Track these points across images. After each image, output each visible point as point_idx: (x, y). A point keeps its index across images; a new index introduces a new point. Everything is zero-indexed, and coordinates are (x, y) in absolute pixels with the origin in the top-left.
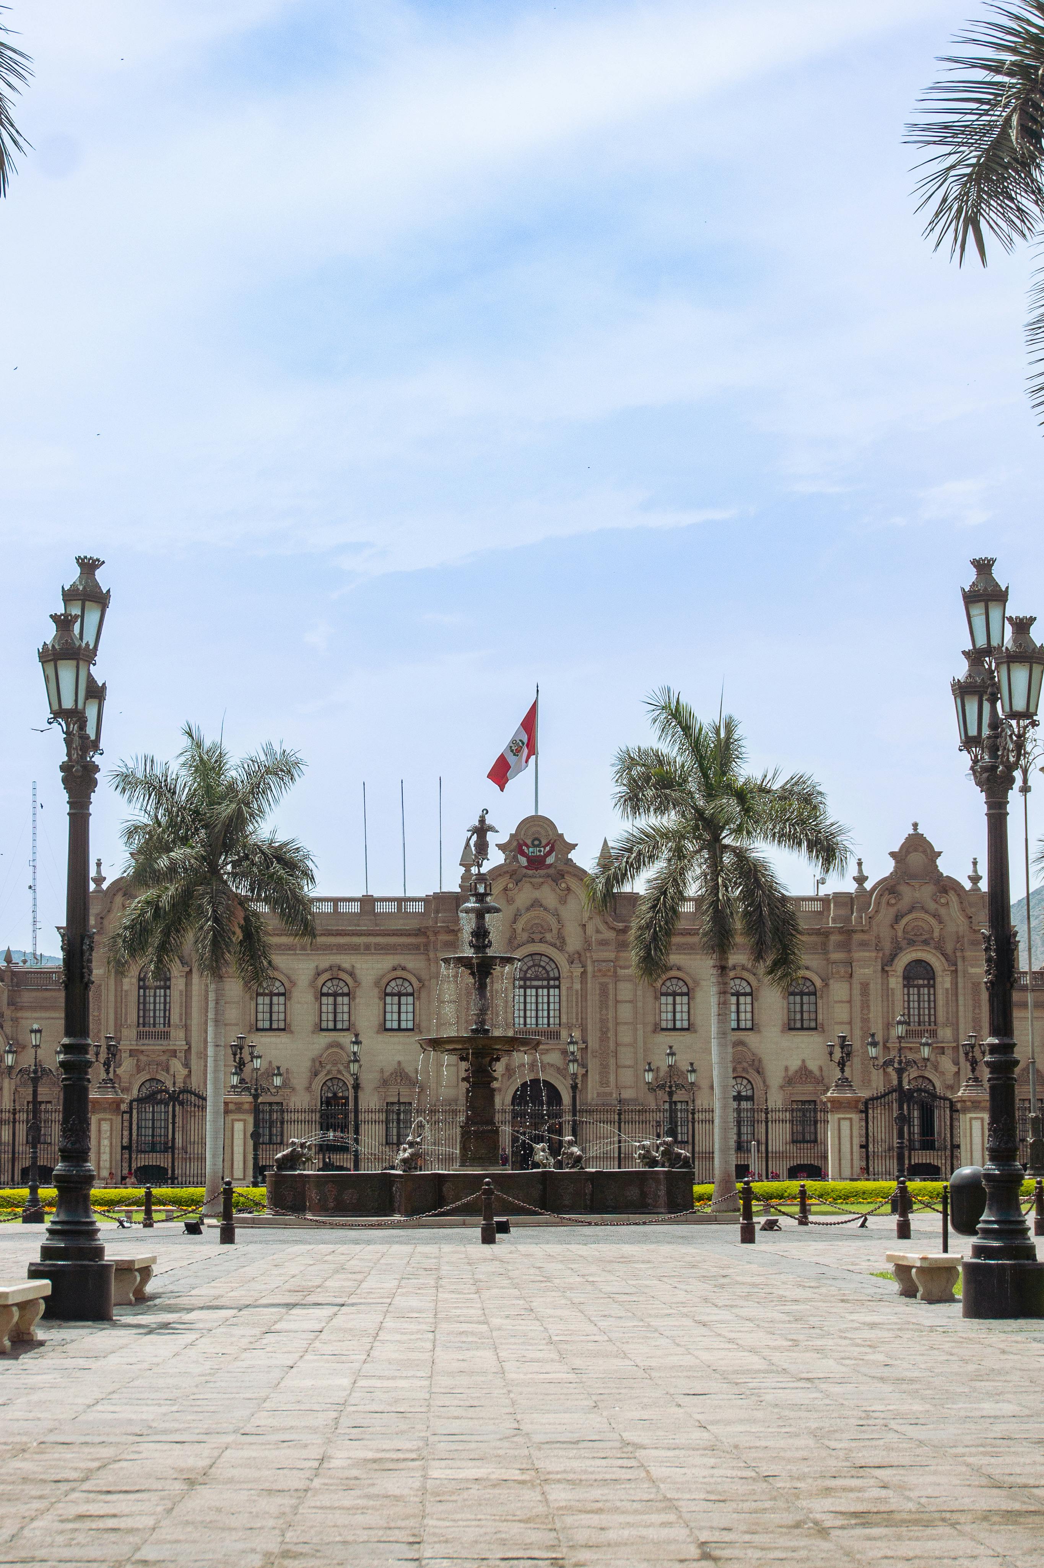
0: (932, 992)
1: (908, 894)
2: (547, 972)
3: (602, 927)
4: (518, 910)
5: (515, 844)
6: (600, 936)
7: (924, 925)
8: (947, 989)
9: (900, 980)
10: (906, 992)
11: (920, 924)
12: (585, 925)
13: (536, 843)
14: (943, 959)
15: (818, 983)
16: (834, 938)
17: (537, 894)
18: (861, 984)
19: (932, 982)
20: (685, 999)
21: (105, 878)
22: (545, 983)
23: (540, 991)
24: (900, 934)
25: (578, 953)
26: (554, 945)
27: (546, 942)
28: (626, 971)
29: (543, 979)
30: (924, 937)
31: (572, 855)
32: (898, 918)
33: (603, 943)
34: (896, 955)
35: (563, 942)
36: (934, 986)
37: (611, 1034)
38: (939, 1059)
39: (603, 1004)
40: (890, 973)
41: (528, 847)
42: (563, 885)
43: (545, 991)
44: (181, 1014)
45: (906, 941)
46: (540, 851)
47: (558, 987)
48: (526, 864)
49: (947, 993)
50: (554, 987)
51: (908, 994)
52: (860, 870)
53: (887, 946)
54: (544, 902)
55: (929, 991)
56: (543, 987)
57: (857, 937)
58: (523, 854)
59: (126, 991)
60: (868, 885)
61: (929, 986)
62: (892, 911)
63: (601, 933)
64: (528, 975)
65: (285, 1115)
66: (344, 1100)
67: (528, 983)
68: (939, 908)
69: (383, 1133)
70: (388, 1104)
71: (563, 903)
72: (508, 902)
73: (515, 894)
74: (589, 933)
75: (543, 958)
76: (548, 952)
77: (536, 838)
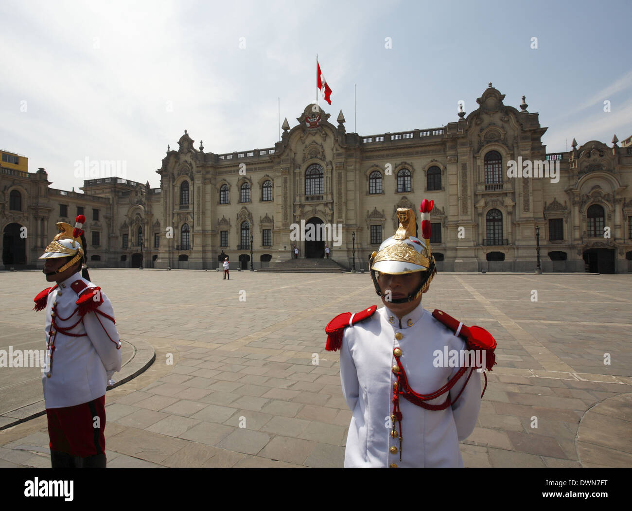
0: (500, 166)
1: (486, 119)
2: (319, 171)
3: (339, 148)
4: (306, 145)
5: (304, 118)
6: (338, 152)
7: (496, 133)
9: (483, 161)
10: (486, 167)
11: (493, 132)
12: (332, 149)
13: (313, 116)
14: (507, 149)
15: (442, 167)
16: (448, 144)
17: (314, 138)
18: (462, 164)
19: (500, 161)
20: (380, 180)
23: (316, 179)
24: (483, 139)
25: (330, 161)
26: (321, 159)
27: (317, 158)
28: (351, 167)
29: (317, 175)
30: (496, 139)
31: (329, 120)
32: (482, 130)
33: (339, 155)
34: (480, 149)
35: (325, 157)
36: (501, 163)
37: (343, 195)
38: (504, 199)
39: (339, 183)
40: (477, 158)
41: (310, 118)
42: (324, 133)
43: (318, 179)
45: (486, 142)
46: (315, 120)
50: (322, 177)
51: (487, 168)
53: (476, 146)
54: (317, 141)
55: (498, 166)
57: (459, 141)
58: (308, 122)
59: (176, 192)
61: (498, 163)
62: (478, 128)
63: (338, 150)
64: (311, 173)
65: (229, 235)
66: (248, 229)
67: (311, 177)
68: (504, 123)
69: (261, 241)
70: (264, 230)
71: (324, 140)
72: (302, 143)
73: (305, 139)
74: (334, 152)
75: (317, 166)
76: (318, 163)
77: (313, 114)
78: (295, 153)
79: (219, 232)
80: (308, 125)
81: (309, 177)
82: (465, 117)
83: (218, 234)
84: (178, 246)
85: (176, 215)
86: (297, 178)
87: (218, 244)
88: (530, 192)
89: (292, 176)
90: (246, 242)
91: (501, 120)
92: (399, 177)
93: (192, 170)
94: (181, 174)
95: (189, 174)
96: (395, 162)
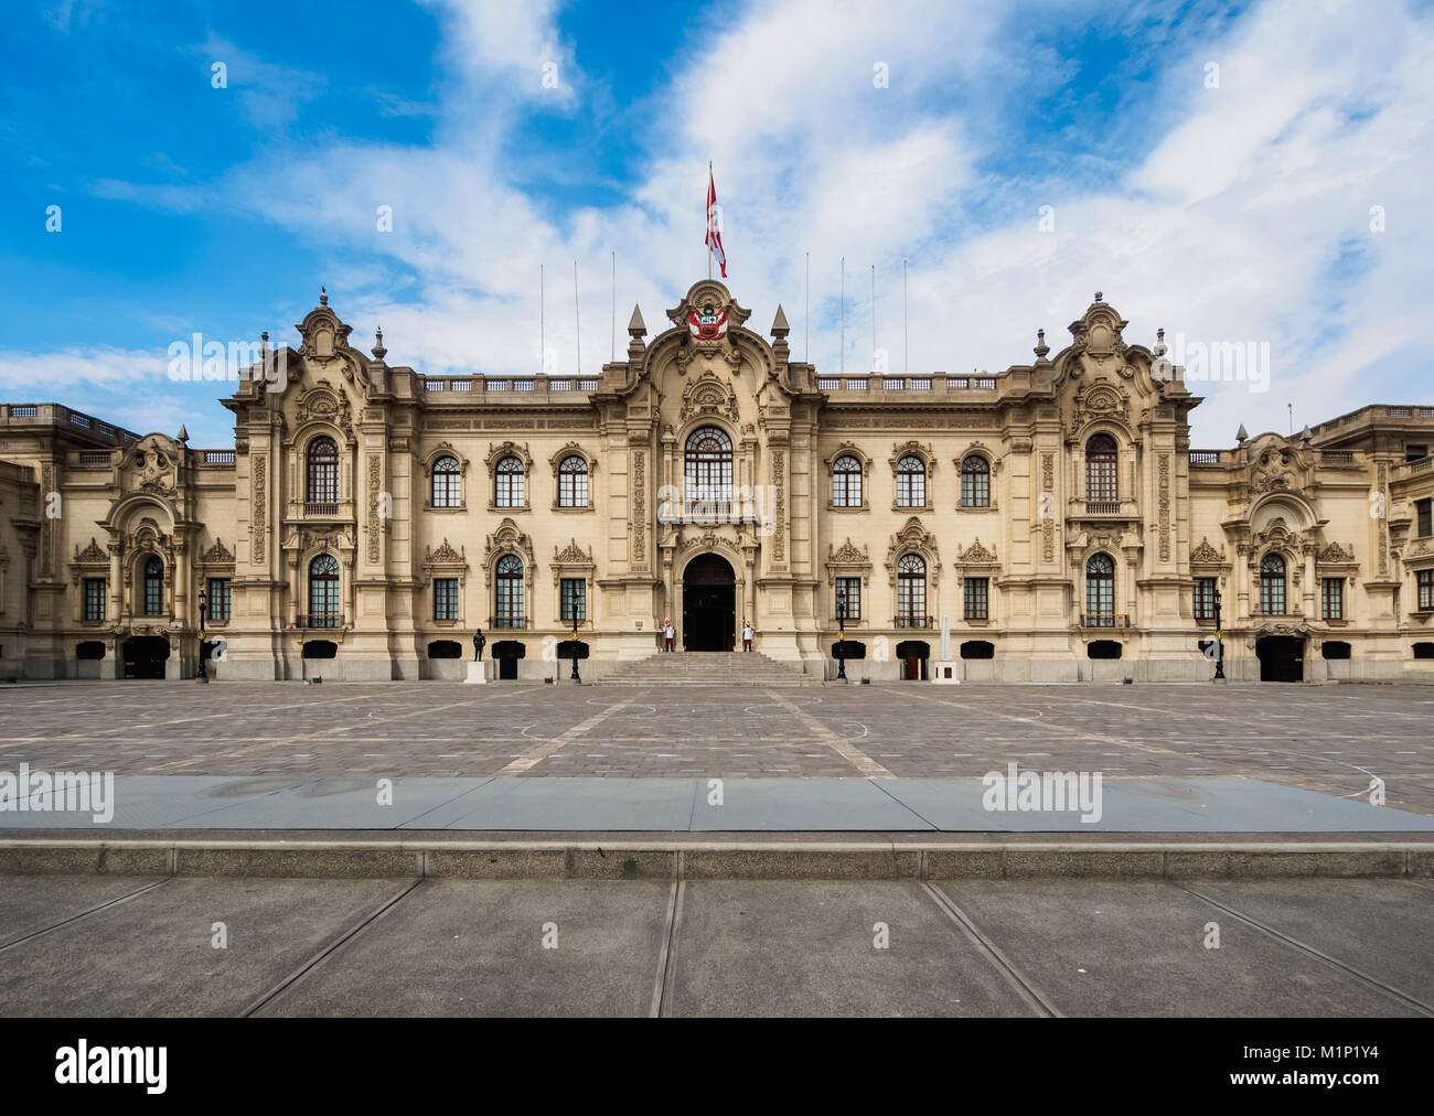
0: (1114, 467)
1: (1091, 366)
2: (720, 445)
3: (776, 395)
4: (690, 379)
5: (686, 312)
6: (774, 404)
7: (1107, 398)
8: (1132, 463)
9: (1083, 454)
10: (1088, 468)
12: (758, 395)
13: (709, 311)
15: (993, 461)
16: (1012, 412)
17: (709, 365)
18: (1043, 456)
19: (1114, 457)
20: (858, 478)
22: (718, 457)
23: (712, 464)
24: (1082, 407)
25: (751, 425)
26: (727, 416)
27: (719, 414)
28: (801, 443)
29: (715, 453)
30: (1107, 410)
31: (748, 324)
32: (1081, 389)
33: (776, 411)
34: (1078, 427)
35: (736, 413)
36: (1116, 462)
37: (785, 505)
39: (778, 476)
40: (1073, 445)
42: (737, 354)
43: (718, 465)
44: (348, 490)
46: (712, 320)
47: (731, 461)
48: (698, 333)
49: (1132, 467)
50: (727, 461)
51: (1090, 470)
52: (1042, 342)
53: (1069, 420)
54: (717, 373)
55: (1111, 466)
56: (714, 461)
57: (1039, 408)
58: (695, 322)
61: (1110, 461)
62: (1076, 384)
63: (776, 400)
64: (701, 449)
65: (460, 591)
66: (520, 577)
67: (701, 456)
69: (557, 609)
70: (562, 580)
71: (736, 374)
72: (680, 372)
73: (687, 364)
74: (763, 403)
75: (716, 431)
76: (721, 424)
77: (708, 307)
78: (660, 396)
79: (432, 581)
80: (695, 330)
81: (694, 456)
82: (1050, 357)
83: (429, 585)
84: (299, 618)
85: (292, 530)
86: (668, 457)
87: (430, 614)
88: (1171, 523)
89: (655, 452)
90: (511, 611)
91: (1119, 372)
92: (900, 473)
93: (347, 410)
94: (311, 418)
95: (338, 420)
96: (893, 440)
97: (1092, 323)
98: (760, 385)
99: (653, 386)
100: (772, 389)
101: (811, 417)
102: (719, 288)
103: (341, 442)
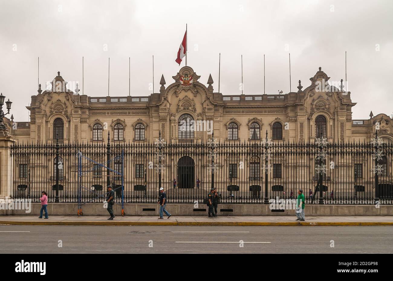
1: (317, 93)
3: (209, 104)
4: (180, 99)
5: (179, 76)
7: (323, 104)
8: (331, 125)
9: (314, 122)
10: (316, 126)
11: (321, 102)
12: (203, 104)
13: (186, 76)
14: (330, 115)
16: (290, 108)
17: (186, 94)
18: (300, 123)
19: (325, 123)
20: (236, 130)
21: (42, 91)
24: (314, 106)
27: (189, 109)
28: (217, 119)
30: (323, 107)
31: (199, 80)
32: (313, 100)
33: (209, 109)
34: (313, 114)
35: (195, 110)
40: (311, 120)
42: (196, 90)
44: (67, 135)
45: (316, 109)
46: (188, 79)
49: (331, 127)
52: (300, 84)
53: (310, 111)
54: (189, 96)
57: (299, 107)
58: (182, 80)
59: (49, 128)
60: (303, 90)
61: (324, 125)
62: (312, 98)
63: (209, 106)
66: (121, 163)
68: (328, 97)
69: (134, 174)
70: (136, 165)
71: (195, 96)
72: (177, 96)
73: (179, 94)
74: (204, 106)
75: (188, 115)
76: (190, 113)
77: (187, 75)
78: (170, 104)
79: (93, 165)
80: (182, 82)
83: (91, 166)
86: (172, 124)
87: (92, 175)
89: (168, 123)
92: (251, 128)
93: (66, 109)
94: (54, 112)
95: (63, 113)
96: (248, 117)
97: (317, 78)
98: (203, 100)
99: (168, 101)
100: (207, 102)
101: (221, 110)
102: (190, 69)
103: (65, 120)
